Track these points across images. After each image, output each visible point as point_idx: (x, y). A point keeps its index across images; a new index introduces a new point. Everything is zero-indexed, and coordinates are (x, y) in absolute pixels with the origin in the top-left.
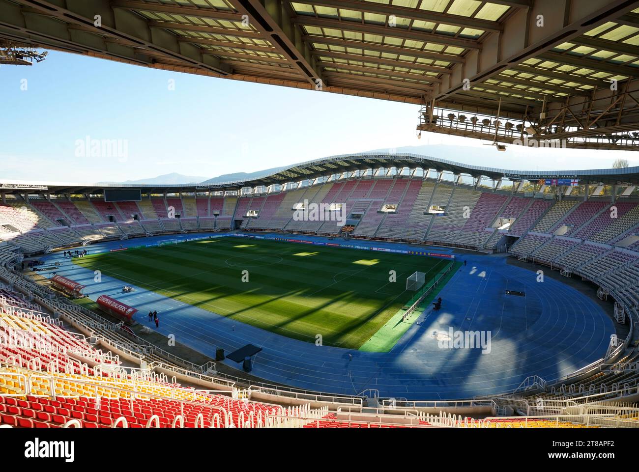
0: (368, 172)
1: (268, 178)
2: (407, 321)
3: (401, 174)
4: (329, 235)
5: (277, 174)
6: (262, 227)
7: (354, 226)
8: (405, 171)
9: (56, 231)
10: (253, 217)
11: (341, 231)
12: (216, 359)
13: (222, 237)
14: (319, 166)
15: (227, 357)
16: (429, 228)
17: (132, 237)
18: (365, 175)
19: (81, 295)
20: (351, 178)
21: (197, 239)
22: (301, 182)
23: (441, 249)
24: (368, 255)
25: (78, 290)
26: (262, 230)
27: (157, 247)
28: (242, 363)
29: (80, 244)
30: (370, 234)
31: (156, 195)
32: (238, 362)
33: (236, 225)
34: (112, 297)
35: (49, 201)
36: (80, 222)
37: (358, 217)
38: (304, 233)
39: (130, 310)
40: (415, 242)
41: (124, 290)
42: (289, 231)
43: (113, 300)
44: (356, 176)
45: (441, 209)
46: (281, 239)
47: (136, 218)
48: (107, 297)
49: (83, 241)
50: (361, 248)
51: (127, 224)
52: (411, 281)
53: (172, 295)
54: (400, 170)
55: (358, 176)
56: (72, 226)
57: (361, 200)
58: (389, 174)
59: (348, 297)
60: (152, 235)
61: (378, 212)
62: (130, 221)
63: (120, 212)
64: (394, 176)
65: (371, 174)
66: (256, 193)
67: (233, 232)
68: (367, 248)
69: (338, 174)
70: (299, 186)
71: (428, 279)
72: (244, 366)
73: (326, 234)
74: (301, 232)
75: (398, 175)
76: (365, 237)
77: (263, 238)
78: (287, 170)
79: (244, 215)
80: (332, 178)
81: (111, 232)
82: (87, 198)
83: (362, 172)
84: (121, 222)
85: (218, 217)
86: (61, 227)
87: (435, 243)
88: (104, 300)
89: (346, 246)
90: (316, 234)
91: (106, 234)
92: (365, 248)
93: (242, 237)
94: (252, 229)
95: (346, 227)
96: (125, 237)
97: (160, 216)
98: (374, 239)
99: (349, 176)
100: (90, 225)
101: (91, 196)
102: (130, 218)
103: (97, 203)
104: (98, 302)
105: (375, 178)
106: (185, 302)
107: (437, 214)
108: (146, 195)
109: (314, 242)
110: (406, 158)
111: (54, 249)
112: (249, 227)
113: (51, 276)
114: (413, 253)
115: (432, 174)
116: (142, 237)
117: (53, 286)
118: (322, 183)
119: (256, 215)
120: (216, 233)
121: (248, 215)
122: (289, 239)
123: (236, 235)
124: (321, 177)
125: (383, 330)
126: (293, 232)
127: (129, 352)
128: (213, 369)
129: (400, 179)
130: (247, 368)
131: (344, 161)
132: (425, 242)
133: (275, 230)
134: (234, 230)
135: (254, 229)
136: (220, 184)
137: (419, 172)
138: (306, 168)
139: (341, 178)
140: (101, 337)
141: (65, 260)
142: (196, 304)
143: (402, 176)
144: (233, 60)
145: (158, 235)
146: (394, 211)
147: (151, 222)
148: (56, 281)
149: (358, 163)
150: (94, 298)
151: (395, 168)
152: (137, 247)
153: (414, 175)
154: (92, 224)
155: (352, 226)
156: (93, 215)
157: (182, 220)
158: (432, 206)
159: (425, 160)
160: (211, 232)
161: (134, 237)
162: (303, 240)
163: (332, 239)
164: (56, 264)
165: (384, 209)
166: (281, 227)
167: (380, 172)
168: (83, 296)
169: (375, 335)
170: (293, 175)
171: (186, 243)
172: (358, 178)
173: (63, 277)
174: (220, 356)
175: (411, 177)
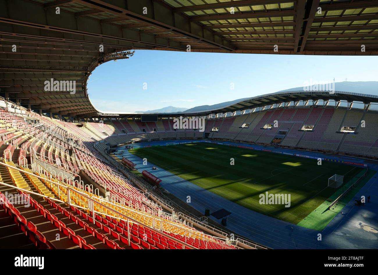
0: (291, 104)
1: (225, 108)
2: (333, 210)
3: (316, 105)
4: (264, 144)
5: (231, 106)
6: (221, 137)
7: (281, 139)
8: (320, 103)
9: (121, 136)
10: (216, 131)
11: (272, 142)
12: (205, 214)
13: (199, 142)
14: (258, 100)
15: (211, 214)
16: (341, 143)
17: (153, 140)
18: (289, 105)
19: (134, 169)
20: (278, 108)
21: (185, 143)
22: (245, 110)
23: (353, 158)
24: (294, 159)
25: (133, 166)
26: (221, 139)
27: (166, 146)
28: (220, 220)
29: (131, 143)
30: (293, 144)
31: (165, 118)
32: (218, 219)
33: (206, 136)
34: (148, 171)
35: (119, 121)
36: (131, 132)
37: (284, 133)
38: (247, 142)
39: (158, 180)
40: (329, 152)
41: (153, 168)
42: (237, 141)
43: (149, 173)
44: (282, 107)
45: (351, 129)
46: (233, 145)
47: (155, 130)
48: (146, 171)
49: (133, 141)
50: (288, 154)
51: (151, 133)
52: (331, 181)
53: (176, 173)
54: (315, 102)
55: (283, 106)
56: (127, 134)
57: (286, 122)
58: (307, 105)
59: (281, 187)
60: (162, 140)
61: (299, 130)
62: (152, 132)
63: (148, 127)
64: (311, 106)
65: (293, 105)
66: (217, 117)
67: (204, 140)
68: (292, 154)
69: (269, 106)
70: (244, 113)
71: (346, 180)
72: (222, 222)
73: (262, 144)
74: (245, 142)
75: (314, 105)
76: (289, 147)
77: (222, 144)
78: (237, 104)
79: (211, 130)
80: (265, 108)
81: (144, 137)
82: (134, 120)
83: (286, 104)
84: (148, 132)
85: (196, 131)
86: (123, 134)
87: (347, 154)
88: (145, 173)
89: (277, 152)
90: (255, 143)
91: (142, 138)
92: (291, 154)
93: (210, 143)
94: (215, 139)
95: (275, 139)
96: (150, 140)
97: (166, 130)
98: (296, 148)
99: (277, 107)
100: (135, 133)
101: (136, 119)
102: (152, 130)
103: (138, 122)
104: (143, 173)
105: (296, 107)
106: (184, 178)
107: (348, 133)
108: (160, 118)
109: (254, 148)
110: (322, 94)
111: (121, 145)
112: (214, 137)
113: (121, 158)
114: (328, 160)
115: (343, 104)
116: (158, 140)
117: (122, 163)
118: (259, 111)
119: (218, 130)
120: (195, 140)
121: (213, 130)
122: (238, 145)
123: (206, 141)
124: (258, 108)
125: (313, 213)
126: (240, 141)
127: (166, 204)
128: (206, 221)
129: (316, 108)
130: (224, 223)
131: (274, 97)
132: (337, 153)
133: (229, 140)
134: (205, 138)
135: (216, 139)
136: (198, 112)
137: (331, 103)
138: (249, 102)
139: (272, 108)
140: (151, 194)
141: (126, 150)
142: (189, 180)
143: (318, 106)
144: (238, 42)
145: (166, 140)
146: (311, 129)
147: (162, 133)
148: (123, 161)
149: (284, 98)
150: (140, 171)
151: (312, 100)
152: (156, 146)
153: (327, 105)
154: (136, 133)
155: (280, 139)
156: (136, 128)
157: (177, 132)
158: (343, 127)
159: (338, 94)
160: (192, 139)
161: (154, 140)
162: (246, 146)
163: (266, 147)
164: (122, 152)
165: (303, 128)
166: (232, 138)
167: (299, 104)
168: (135, 169)
169: (308, 216)
170: (240, 107)
171: (180, 144)
172: (283, 107)
173: (126, 159)
174: (207, 213)
175: (325, 106)
